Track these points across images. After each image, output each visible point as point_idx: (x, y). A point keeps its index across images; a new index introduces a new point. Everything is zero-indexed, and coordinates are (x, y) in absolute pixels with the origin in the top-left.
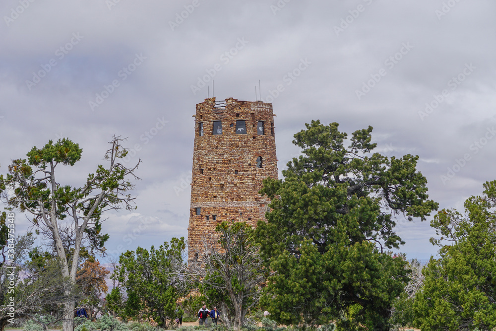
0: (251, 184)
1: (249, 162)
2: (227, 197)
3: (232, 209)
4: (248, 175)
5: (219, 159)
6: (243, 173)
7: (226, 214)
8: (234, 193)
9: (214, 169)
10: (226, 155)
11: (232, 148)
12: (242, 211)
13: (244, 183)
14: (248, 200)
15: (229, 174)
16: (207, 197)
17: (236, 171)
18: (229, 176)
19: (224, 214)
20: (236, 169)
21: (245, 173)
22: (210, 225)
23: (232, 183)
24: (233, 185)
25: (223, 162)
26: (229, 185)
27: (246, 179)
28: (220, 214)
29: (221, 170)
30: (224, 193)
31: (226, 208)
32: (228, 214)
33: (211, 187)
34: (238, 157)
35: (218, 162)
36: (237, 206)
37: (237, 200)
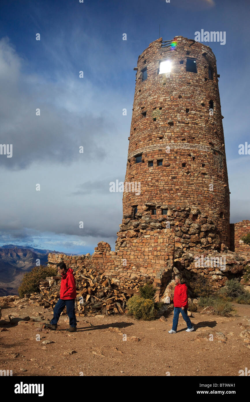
0: (204, 126)
1: (202, 102)
2: (177, 137)
3: (183, 151)
4: (201, 116)
5: (166, 98)
6: (195, 112)
7: (175, 157)
8: (185, 134)
9: (161, 109)
10: (174, 93)
11: (182, 85)
12: (195, 155)
13: (197, 124)
14: (201, 143)
15: (179, 112)
16: (151, 140)
17: (187, 110)
18: (178, 114)
19: (173, 158)
20: (188, 108)
21: (197, 113)
22: (153, 171)
23: (183, 123)
24: (184, 125)
25: (172, 99)
26: (179, 124)
27: (199, 119)
28: (167, 157)
29: (169, 109)
30: (173, 134)
31: (175, 150)
32: (178, 157)
33: (156, 128)
34: (189, 95)
35: (165, 100)
36: (188, 148)
37: (189, 142)
